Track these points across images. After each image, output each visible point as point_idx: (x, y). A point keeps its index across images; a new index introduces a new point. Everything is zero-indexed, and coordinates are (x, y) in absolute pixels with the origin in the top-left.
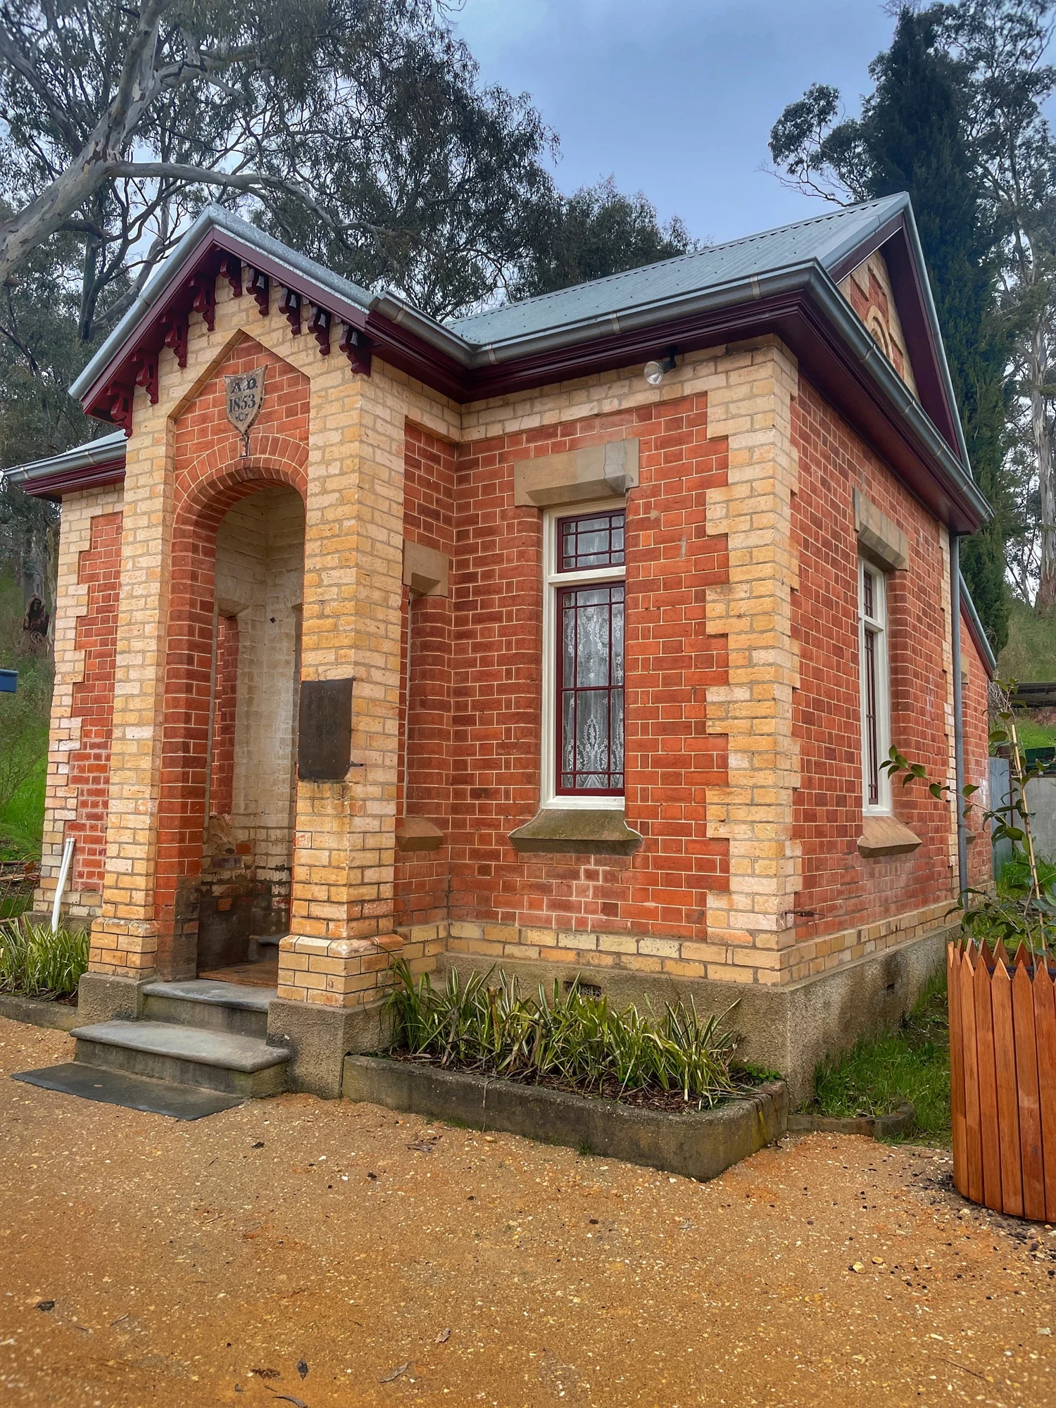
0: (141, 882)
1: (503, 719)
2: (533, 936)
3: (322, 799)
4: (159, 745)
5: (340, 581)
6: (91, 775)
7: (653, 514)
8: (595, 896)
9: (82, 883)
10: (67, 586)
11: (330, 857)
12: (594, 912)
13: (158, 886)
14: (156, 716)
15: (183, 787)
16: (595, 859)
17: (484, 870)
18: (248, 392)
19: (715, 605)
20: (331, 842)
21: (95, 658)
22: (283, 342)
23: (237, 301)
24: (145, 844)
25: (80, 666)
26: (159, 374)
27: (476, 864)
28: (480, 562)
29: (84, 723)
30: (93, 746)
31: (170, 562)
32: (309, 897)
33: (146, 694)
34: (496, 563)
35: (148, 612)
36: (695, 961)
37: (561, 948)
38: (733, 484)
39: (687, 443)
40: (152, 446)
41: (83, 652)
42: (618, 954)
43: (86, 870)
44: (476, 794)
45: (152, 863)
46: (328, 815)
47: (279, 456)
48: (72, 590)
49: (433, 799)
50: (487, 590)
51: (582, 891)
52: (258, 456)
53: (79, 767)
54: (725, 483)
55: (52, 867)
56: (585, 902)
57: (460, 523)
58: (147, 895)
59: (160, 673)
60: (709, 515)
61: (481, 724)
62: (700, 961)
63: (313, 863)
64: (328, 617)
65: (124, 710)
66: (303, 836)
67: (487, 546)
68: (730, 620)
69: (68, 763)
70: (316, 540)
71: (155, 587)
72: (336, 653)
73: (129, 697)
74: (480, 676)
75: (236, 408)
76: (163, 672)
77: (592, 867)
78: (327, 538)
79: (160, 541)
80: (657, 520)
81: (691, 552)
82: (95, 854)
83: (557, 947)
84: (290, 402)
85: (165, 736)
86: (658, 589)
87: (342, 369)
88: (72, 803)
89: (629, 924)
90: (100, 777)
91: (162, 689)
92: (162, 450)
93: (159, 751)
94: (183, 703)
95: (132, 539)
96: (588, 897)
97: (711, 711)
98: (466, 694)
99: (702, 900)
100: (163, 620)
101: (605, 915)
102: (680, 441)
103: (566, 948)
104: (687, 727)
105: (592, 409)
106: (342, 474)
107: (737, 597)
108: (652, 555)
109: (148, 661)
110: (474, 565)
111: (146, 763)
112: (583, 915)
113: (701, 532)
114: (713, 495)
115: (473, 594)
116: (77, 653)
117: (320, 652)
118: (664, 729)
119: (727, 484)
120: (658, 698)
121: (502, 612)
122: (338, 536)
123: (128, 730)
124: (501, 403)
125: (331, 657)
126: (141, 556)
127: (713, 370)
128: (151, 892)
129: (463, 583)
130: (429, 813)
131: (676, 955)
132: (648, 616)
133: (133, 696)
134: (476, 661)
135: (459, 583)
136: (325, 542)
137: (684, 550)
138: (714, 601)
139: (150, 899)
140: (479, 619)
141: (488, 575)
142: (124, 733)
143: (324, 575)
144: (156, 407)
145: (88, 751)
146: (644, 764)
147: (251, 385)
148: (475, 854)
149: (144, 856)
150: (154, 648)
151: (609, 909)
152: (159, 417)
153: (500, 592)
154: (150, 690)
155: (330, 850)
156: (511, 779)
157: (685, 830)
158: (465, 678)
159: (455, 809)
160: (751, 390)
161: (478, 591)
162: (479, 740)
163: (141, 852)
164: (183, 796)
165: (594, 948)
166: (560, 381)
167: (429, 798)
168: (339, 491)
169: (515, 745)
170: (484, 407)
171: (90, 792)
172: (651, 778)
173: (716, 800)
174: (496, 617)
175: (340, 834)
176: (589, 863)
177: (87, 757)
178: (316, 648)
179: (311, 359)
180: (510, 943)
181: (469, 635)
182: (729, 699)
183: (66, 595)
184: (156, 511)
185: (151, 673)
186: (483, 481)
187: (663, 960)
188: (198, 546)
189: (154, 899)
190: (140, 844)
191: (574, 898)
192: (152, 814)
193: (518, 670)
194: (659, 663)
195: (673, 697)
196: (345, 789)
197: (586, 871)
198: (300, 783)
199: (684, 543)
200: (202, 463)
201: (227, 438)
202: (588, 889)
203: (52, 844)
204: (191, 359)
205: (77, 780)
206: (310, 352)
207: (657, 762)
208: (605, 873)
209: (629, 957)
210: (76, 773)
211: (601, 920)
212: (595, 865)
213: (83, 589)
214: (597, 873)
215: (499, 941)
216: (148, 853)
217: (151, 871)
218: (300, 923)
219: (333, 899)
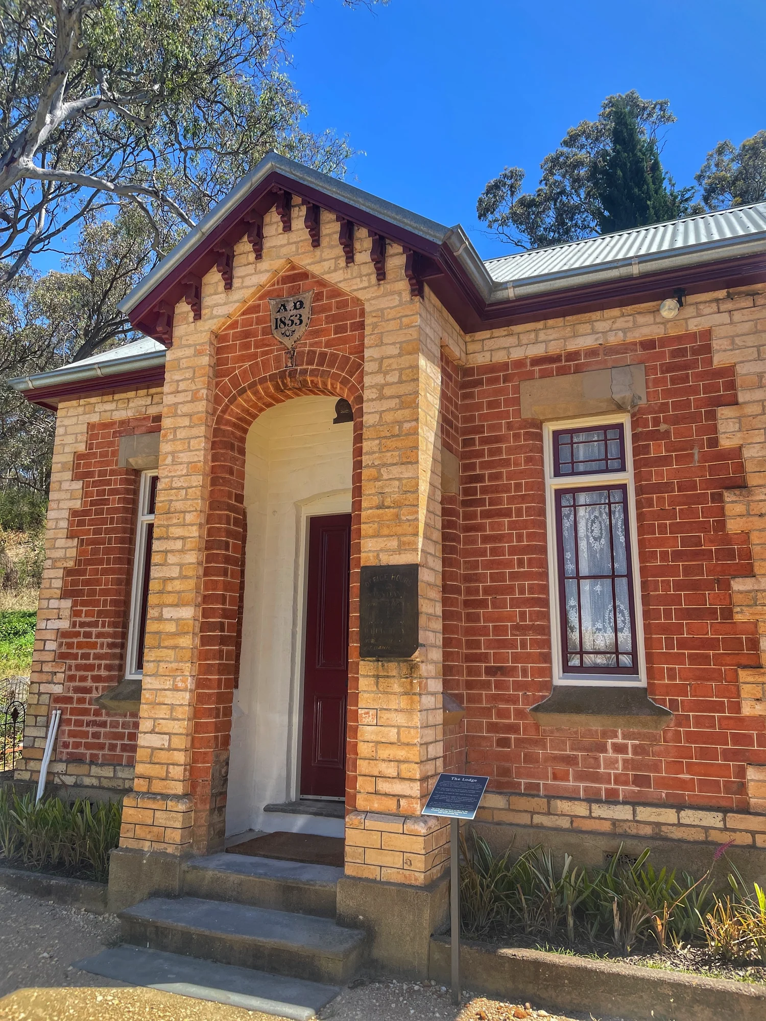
0: (180, 757)
1: (515, 603)
2: (563, 806)
3: (388, 677)
4: (198, 625)
5: (402, 476)
6: (80, 652)
7: (663, 427)
8: (625, 768)
9: (68, 753)
10: (60, 482)
11: (398, 733)
12: (626, 783)
13: (195, 761)
14: (196, 597)
15: (219, 664)
16: (622, 733)
17: (503, 743)
18: (294, 312)
19: (733, 504)
20: (400, 719)
21: (88, 545)
22: (335, 270)
23: (286, 235)
24: (184, 720)
25: (73, 553)
26: (203, 295)
27: (495, 736)
28: (485, 465)
29: (75, 604)
30: (82, 625)
31: (210, 458)
32: (376, 774)
33: (186, 577)
34: (503, 466)
35: (189, 502)
36: (741, 831)
37: (594, 818)
38: (745, 403)
39: (693, 368)
40: (195, 356)
41: (76, 539)
42: (658, 825)
43: (71, 740)
44: (490, 671)
45: (190, 738)
46: (395, 694)
47: (328, 366)
48: (65, 486)
49: (455, 676)
50: (496, 489)
51: (612, 763)
52: (305, 367)
53: (67, 644)
54: (735, 403)
55: (35, 737)
56: (615, 774)
57: (465, 432)
58: (185, 770)
59: (200, 557)
60: (721, 428)
61: (494, 607)
62: (747, 831)
63: (379, 739)
64: (389, 507)
65: (161, 592)
66: (366, 713)
67: (492, 453)
68: (751, 519)
69: (56, 640)
70: (373, 439)
71: (197, 480)
72: (399, 540)
73: (166, 580)
74: (489, 565)
75: (282, 325)
76: (203, 556)
77: (620, 740)
78: (385, 437)
79: (203, 439)
80: (667, 432)
81: (704, 458)
82: (82, 726)
83: (590, 817)
84: (339, 322)
85: (203, 617)
86: (673, 491)
87: (399, 294)
88: (60, 677)
89: (664, 795)
90: (89, 654)
91: (201, 572)
92: (205, 360)
93: (197, 630)
94: (221, 586)
95: (172, 437)
96: (617, 769)
97: (736, 599)
98: (476, 581)
99: (741, 773)
100: (203, 509)
101: (637, 786)
102: (686, 366)
103: (600, 818)
104: (712, 613)
105: (597, 339)
106: (400, 382)
107: (758, 498)
108: (664, 461)
109: (188, 546)
110: (481, 468)
111: (186, 642)
112: (613, 786)
113: (714, 442)
114: (724, 412)
115: (481, 493)
116: (69, 541)
117: (380, 540)
118: (687, 614)
119: (737, 403)
120: (679, 586)
121: (511, 508)
122: (398, 436)
123: (165, 610)
124: (505, 333)
125: (394, 543)
126: (181, 452)
127: (716, 309)
128: (188, 767)
129: (471, 483)
130: (452, 689)
131: (721, 825)
132: (663, 514)
133: (172, 579)
134: (486, 551)
135: (466, 483)
136: (384, 441)
137: (696, 457)
138: (733, 502)
139: (187, 773)
140: (486, 515)
141: (493, 477)
142: (161, 613)
143: (383, 471)
144: (199, 323)
145: (77, 629)
146: (670, 646)
147: (298, 306)
148: (493, 727)
149: (184, 732)
150: (197, 534)
151: (640, 781)
152: (201, 332)
153: (509, 491)
154: (191, 573)
155: (399, 727)
156: (528, 658)
157: (719, 707)
158: (475, 565)
159: (469, 685)
160: (756, 327)
161: (484, 490)
162: (492, 622)
163: (180, 727)
164: (220, 673)
165: (630, 817)
166: (564, 316)
167: (450, 676)
168: (399, 397)
169: (531, 628)
170: (488, 336)
171: (78, 667)
172: (679, 658)
173: (750, 679)
174: (507, 513)
175: (409, 712)
176: (616, 737)
177: (77, 634)
178: (377, 535)
179: (365, 284)
180: (538, 813)
181: (479, 528)
182: (756, 588)
183: (60, 490)
184: (198, 412)
185: (192, 558)
186: (487, 398)
187: (706, 829)
188: (234, 445)
189: (190, 774)
190: (178, 720)
191: (602, 770)
192: (191, 691)
193: (530, 560)
194: (677, 555)
195: (695, 586)
196: (413, 667)
197: (614, 745)
198: (362, 663)
199: (696, 451)
200: (245, 372)
201: (271, 351)
202: (617, 761)
203: (36, 716)
204: (236, 283)
205: (63, 656)
206: (364, 278)
207: (683, 644)
208: (634, 746)
209: (670, 827)
210: (64, 649)
211: (633, 792)
212: (624, 738)
213: (78, 485)
214: (626, 746)
215: (526, 811)
216: (187, 729)
217: (189, 746)
218: (366, 800)
219: (404, 775)
